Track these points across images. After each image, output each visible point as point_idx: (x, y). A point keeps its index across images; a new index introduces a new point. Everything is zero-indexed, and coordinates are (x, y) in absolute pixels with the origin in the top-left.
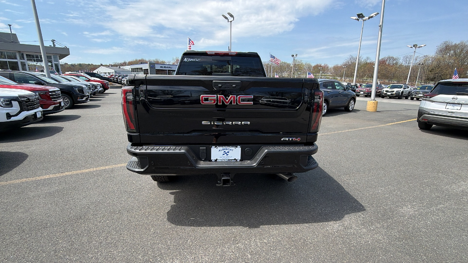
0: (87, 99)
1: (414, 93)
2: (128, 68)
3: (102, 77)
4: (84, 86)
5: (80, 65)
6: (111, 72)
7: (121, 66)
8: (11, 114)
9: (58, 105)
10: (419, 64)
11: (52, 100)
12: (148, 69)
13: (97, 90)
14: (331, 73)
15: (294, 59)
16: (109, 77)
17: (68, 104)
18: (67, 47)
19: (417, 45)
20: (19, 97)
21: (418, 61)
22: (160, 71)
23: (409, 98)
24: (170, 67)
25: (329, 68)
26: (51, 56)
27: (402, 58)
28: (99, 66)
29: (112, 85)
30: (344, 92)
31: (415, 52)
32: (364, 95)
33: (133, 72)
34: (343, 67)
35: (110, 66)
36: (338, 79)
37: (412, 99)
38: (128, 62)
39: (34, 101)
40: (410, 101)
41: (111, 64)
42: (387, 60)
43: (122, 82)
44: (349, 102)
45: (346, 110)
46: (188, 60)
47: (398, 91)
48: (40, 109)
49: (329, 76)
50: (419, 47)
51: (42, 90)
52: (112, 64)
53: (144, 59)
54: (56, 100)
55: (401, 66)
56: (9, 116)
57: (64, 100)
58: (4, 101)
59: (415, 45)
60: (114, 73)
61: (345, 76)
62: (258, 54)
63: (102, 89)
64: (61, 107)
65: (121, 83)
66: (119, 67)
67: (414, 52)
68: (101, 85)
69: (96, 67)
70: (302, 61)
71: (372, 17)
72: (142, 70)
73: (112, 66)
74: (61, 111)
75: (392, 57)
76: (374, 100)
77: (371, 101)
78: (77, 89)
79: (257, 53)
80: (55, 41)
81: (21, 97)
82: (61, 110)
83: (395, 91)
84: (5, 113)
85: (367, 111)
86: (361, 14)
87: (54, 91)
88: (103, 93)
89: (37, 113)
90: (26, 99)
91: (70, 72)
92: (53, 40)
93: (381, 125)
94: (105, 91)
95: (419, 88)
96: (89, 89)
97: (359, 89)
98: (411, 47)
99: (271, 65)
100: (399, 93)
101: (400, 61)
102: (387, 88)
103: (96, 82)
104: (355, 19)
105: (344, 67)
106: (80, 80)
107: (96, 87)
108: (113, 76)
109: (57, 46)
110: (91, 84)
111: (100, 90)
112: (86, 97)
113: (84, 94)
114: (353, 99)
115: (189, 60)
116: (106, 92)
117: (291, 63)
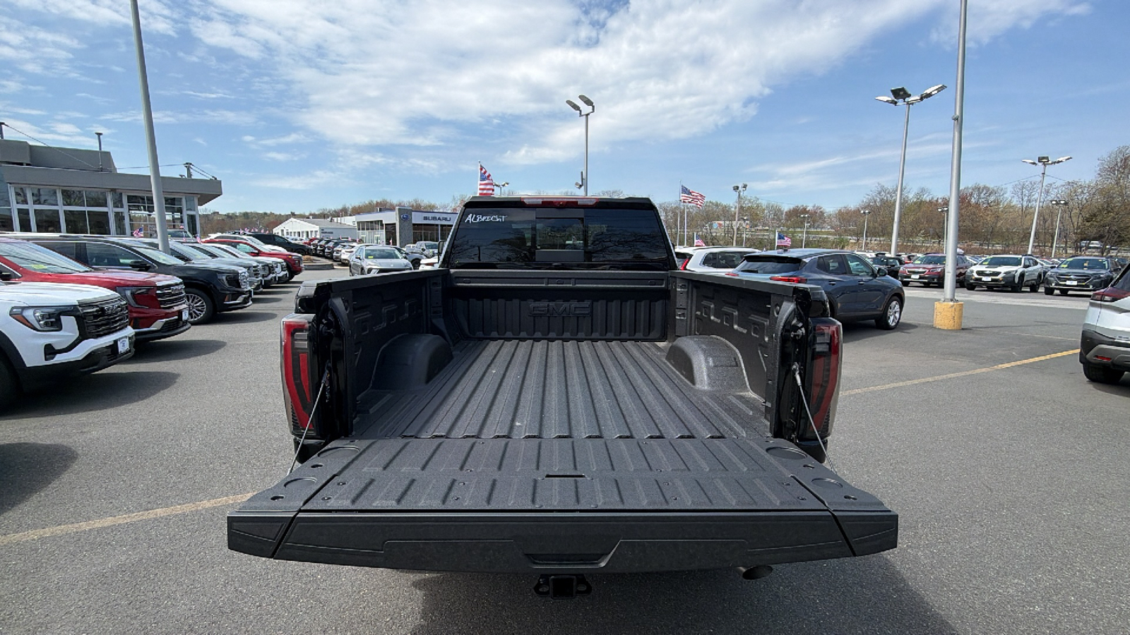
0: (246, 301)
1: (1052, 279)
2: (350, 221)
3: (289, 243)
4: (241, 270)
5: (246, 215)
6: (312, 232)
7: (335, 217)
8: (57, 347)
9: (176, 317)
10: (1058, 203)
11: (162, 306)
12: (395, 224)
13: (274, 275)
14: (832, 228)
15: (739, 195)
16: (305, 243)
17: (202, 312)
18: (218, 179)
19: (1047, 158)
20: (80, 306)
21: (1052, 196)
22: (423, 227)
23: (1042, 290)
24: (446, 219)
25: (825, 215)
26: (181, 199)
27: (1010, 189)
28: (287, 217)
29: (312, 261)
30: (870, 280)
31: (1044, 174)
32: (920, 282)
33: (361, 231)
34: (862, 212)
35: (311, 217)
36: (851, 241)
37: (1049, 292)
38: (350, 208)
39: (116, 313)
40: (1045, 298)
41: (313, 212)
42: (971, 195)
43: (335, 254)
44: (888, 306)
45: (881, 325)
46: (475, 219)
47: (1009, 272)
48: (130, 331)
49: (828, 233)
50: (1055, 163)
51: (138, 283)
52: (317, 213)
53: (388, 200)
54: (172, 307)
55: (1009, 206)
56: (50, 351)
57: (194, 302)
58: (43, 317)
59: (1044, 158)
60: (318, 233)
61: (868, 234)
62: (650, 201)
63: (285, 273)
64: (181, 323)
65: (331, 258)
66: (332, 219)
67: (1041, 175)
68: (284, 264)
69: (280, 220)
70: (758, 199)
71: (929, 95)
72: (382, 225)
73: (315, 216)
74: (182, 332)
75: (985, 187)
76: (952, 300)
77: (945, 303)
78: (224, 278)
79: (648, 199)
80: (191, 166)
81: (84, 305)
82: (182, 329)
83: (1003, 272)
84: (42, 345)
85: (935, 328)
86: (903, 89)
87: (168, 286)
88: (287, 282)
89: (119, 343)
90: (95, 309)
91: (219, 234)
92: (187, 164)
93: (980, 368)
94: (292, 277)
95: (1065, 264)
96: (255, 274)
97: (906, 268)
98: (1034, 163)
99: (684, 211)
100: (1014, 276)
101: (1005, 196)
102: (981, 264)
103: (273, 255)
104: (887, 101)
105: (864, 213)
106: (236, 254)
107: (270, 268)
108: (314, 242)
109: (195, 176)
110: (259, 262)
111: (281, 275)
112: (244, 294)
113: (240, 287)
114: (896, 297)
115: (478, 220)
116: (296, 278)
117: (731, 205)
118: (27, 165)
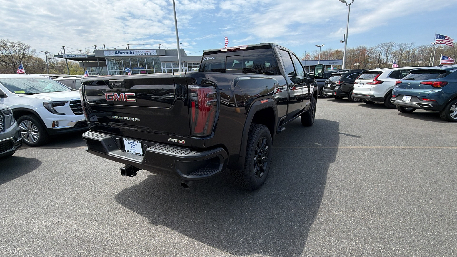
118: (165, 56)
